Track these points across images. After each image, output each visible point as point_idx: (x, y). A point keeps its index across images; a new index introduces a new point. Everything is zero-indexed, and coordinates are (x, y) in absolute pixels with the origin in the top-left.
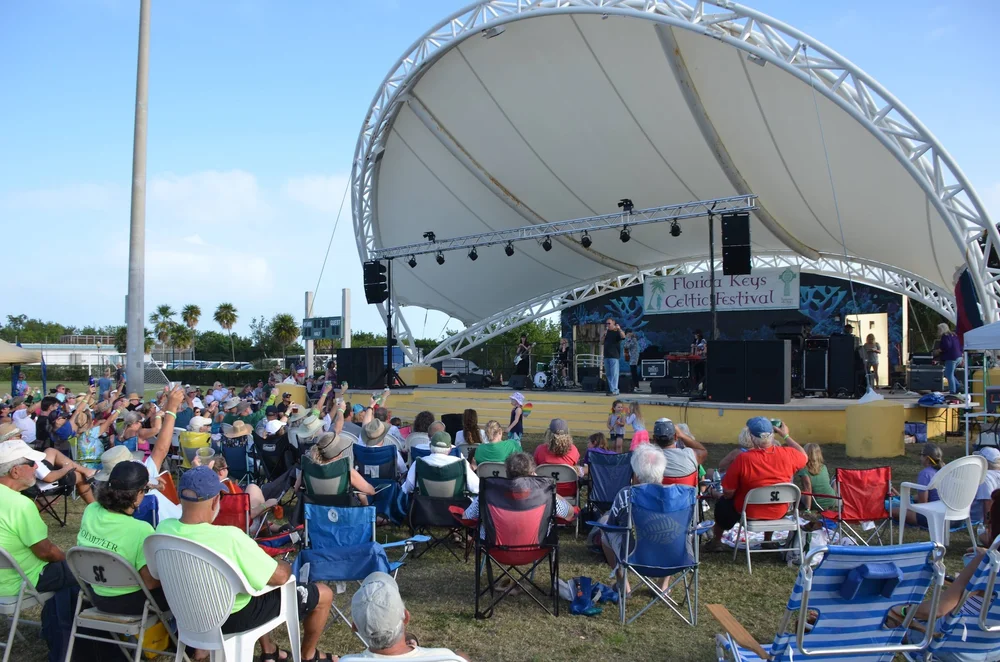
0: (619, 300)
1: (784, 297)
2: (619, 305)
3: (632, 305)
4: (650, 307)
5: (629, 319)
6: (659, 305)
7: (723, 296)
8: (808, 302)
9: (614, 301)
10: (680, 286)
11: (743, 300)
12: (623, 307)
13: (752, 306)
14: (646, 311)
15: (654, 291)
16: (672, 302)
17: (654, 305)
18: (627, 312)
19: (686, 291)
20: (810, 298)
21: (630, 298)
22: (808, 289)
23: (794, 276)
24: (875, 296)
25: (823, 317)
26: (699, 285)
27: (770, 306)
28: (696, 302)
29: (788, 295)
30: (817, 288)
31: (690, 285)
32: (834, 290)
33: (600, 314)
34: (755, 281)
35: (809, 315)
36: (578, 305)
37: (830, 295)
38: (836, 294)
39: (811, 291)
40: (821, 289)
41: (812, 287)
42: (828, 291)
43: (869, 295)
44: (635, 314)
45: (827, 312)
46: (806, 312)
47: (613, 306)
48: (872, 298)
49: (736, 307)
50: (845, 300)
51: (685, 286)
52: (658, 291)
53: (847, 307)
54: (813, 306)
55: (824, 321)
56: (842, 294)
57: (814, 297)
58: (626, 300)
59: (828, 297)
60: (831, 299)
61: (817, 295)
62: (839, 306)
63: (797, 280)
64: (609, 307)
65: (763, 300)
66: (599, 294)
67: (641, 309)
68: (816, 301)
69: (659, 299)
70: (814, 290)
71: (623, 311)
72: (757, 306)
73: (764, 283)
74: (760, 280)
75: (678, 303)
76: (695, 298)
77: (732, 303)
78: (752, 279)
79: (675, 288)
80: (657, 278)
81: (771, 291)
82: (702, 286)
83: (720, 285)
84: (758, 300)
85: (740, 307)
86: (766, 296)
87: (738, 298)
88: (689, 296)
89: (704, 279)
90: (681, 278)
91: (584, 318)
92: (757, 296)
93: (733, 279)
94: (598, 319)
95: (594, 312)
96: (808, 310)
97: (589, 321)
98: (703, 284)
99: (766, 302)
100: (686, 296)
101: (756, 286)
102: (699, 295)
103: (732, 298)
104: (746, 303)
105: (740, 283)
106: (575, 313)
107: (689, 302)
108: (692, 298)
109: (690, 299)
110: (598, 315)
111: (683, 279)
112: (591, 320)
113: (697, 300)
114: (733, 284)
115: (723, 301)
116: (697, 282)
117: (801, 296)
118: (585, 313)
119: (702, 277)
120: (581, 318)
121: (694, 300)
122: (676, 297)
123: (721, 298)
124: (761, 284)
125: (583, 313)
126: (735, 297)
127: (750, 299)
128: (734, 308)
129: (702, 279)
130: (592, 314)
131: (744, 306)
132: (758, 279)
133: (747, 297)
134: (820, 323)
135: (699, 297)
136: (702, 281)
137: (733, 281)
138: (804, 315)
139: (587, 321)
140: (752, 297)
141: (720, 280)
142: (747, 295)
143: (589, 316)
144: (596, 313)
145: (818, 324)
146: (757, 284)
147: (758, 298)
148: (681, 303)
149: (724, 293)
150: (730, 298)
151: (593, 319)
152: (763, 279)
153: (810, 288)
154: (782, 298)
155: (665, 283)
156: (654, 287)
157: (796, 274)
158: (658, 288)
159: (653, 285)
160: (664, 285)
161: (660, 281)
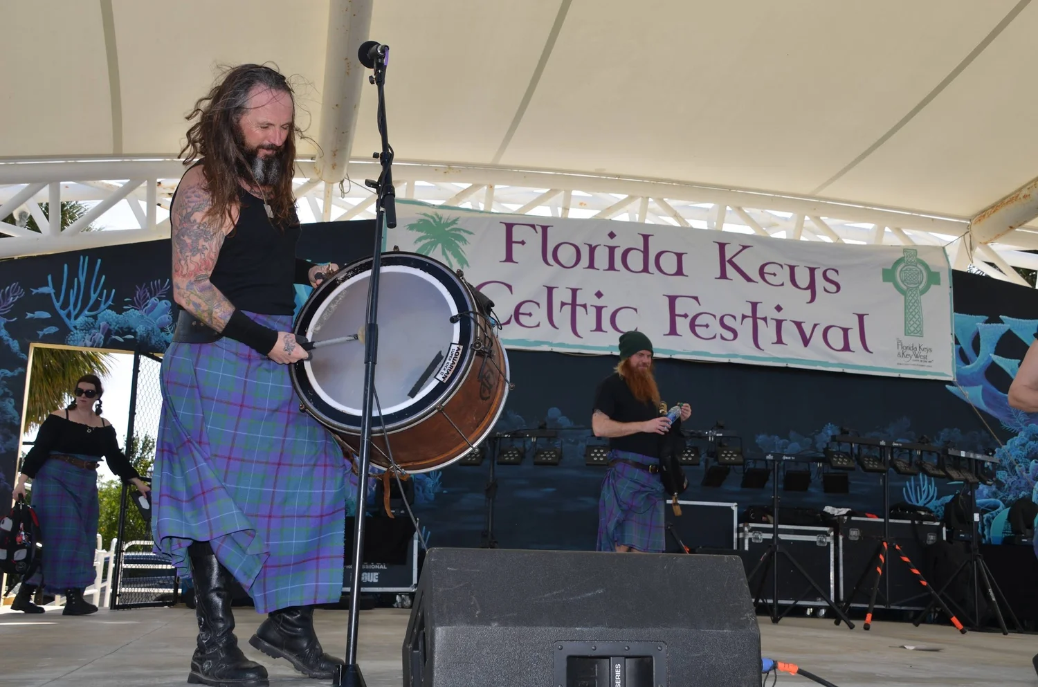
1: (908, 341)
7: (692, 308)
8: (978, 363)
10: (528, 252)
11: (767, 333)
13: (793, 354)
19: (548, 273)
20: (987, 353)
22: (977, 322)
23: (934, 278)
26: (602, 257)
27: (857, 362)
28: (586, 320)
29: (919, 333)
30: (1009, 323)
31: (566, 254)
34: (803, 276)
35: (983, 407)
39: (991, 333)
41: (994, 319)
46: (974, 395)
49: (741, 351)
51: (549, 254)
54: (995, 375)
55: (1034, 427)
57: (998, 351)
61: (1009, 345)
63: (943, 293)
65: (836, 338)
66: (157, 231)
68: (1007, 364)
70: (997, 330)
72: (817, 357)
73: (833, 288)
74: (818, 275)
75: (517, 313)
76: (584, 306)
77: (729, 335)
78: (792, 268)
79: (509, 258)
80: (434, 210)
81: (861, 317)
82: (611, 267)
83: (680, 272)
84: (817, 338)
85: (756, 353)
86: (845, 331)
87: (749, 321)
88: (562, 295)
89: (621, 243)
90: (533, 226)
91: (95, 317)
92: (815, 325)
93: (727, 259)
94: (163, 330)
95: (146, 299)
96: (980, 388)
97: (117, 333)
98: (617, 259)
99: (846, 348)
100: (550, 290)
101: (809, 292)
102: (599, 295)
103: (728, 321)
104: (780, 341)
105: (754, 274)
106: (49, 290)
107: (562, 317)
108: (574, 304)
109: (563, 304)
110: (164, 312)
111: (539, 229)
112: (129, 330)
113: (592, 312)
114: (728, 275)
115: (693, 326)
116: (592, 250)
117: (957, 342)
118: (101, 295)
119: (612, 235)
120: (76, 318)
121: (579, 310)
122: (510, 287)
123: (686, 316)
124: (826, 290)
125: (94, 296)
126: (739, 318)
127: (789, 331)
128: (736, 356)
129: (612, 243)
130: (137, 305)
131: (771, 354)
132: (812, 270)
133: (779, 323)
134: (1022, 434)
135: (599, 302)
136: (612, 250)
137: (728, 266)
138: (970, 401)
139: (108, 333)
140: (798, 325)
141: (679, 256)
142: (779, 316)
143: (120, 311)
144: (155, 306)
145: (1017, 435)
146: (812, 286)
147: (819, 332)
148: (530, 315)
149: (696, 298)
150: (718, 318)
151: (140, 329)
152: (830, 275)
153: (987, 322)
154: (899, 343)
155: (471, 233)
156: (424, 242)
157: (938, 274)
158: (440, 246)
159: (423, 234)
160: (464, 241)
161: (448, 225)
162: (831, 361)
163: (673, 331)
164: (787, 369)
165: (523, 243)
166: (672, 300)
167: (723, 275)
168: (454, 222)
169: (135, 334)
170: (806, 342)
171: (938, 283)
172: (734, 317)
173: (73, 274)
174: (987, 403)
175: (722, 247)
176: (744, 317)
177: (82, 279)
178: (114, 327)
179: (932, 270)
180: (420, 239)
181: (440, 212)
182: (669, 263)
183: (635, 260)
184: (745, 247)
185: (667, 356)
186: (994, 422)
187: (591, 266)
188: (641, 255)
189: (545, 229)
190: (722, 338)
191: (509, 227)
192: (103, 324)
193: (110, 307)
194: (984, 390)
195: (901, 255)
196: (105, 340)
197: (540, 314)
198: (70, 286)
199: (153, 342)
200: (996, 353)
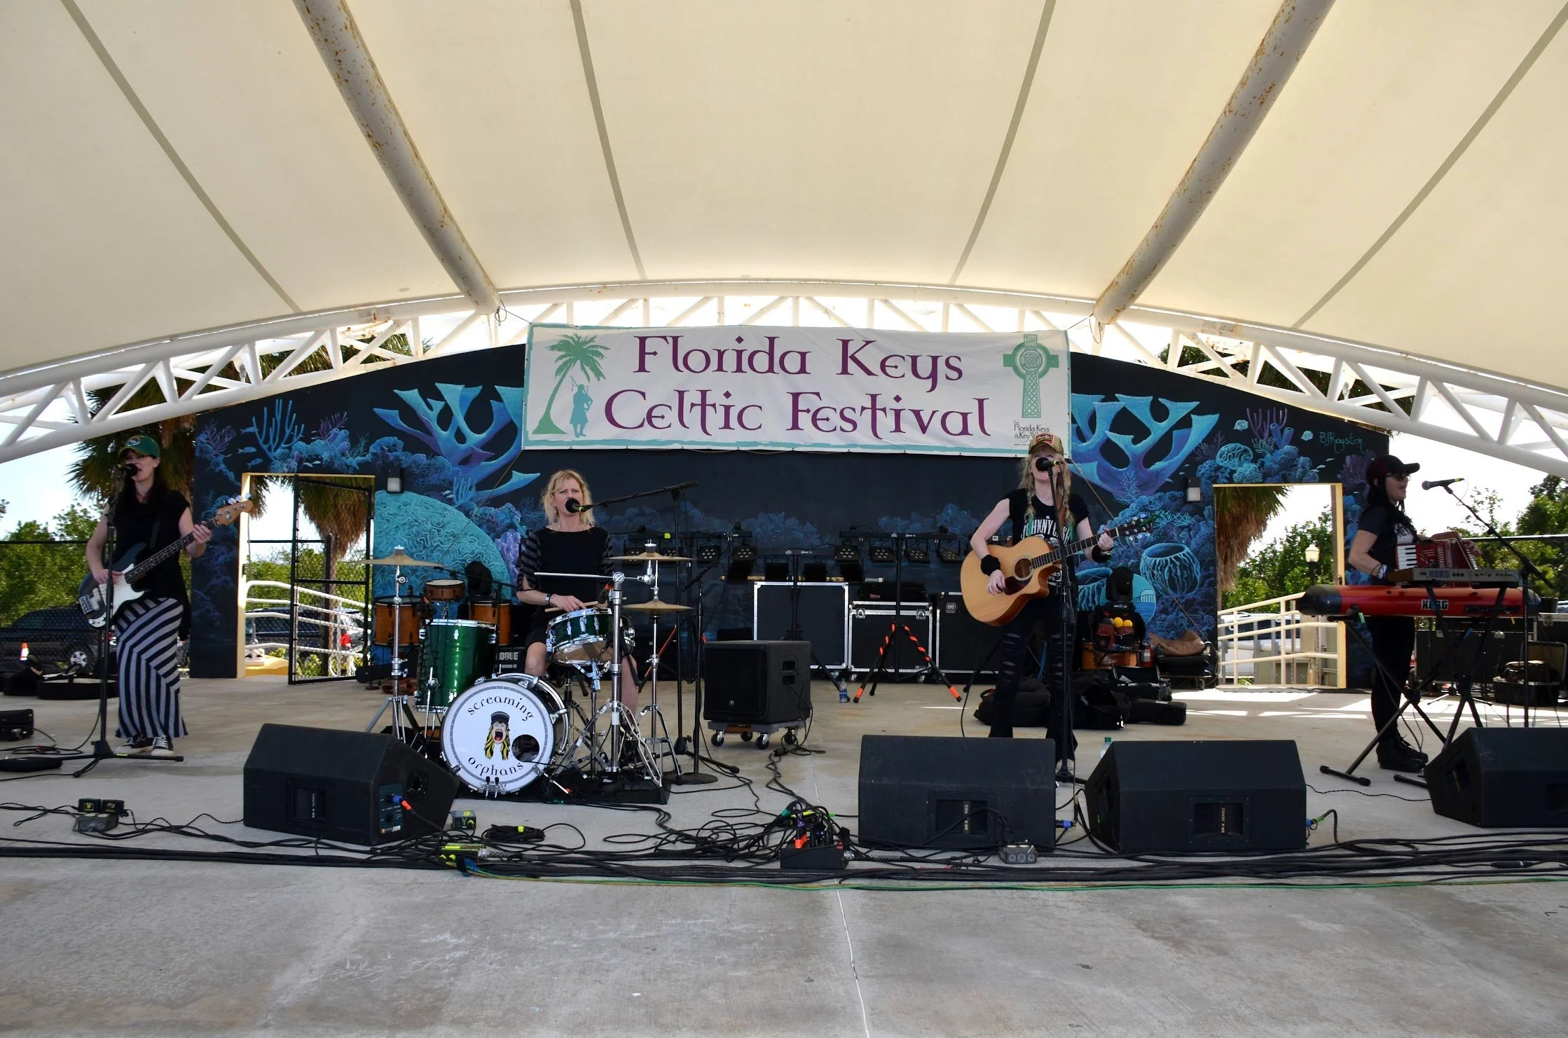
0: (430, 393)
1: (1024, 422)
2: (429, 413)
3: (479, 415)
4: (546, 425)
5: (466, 461)
6: (579, 418)
7: (814, 403)
8: (1094, 440)
9: (412, 396)
10: (660, 362)
11: (886, 422)
12: (445, 417)
13: (912, 441)
14: (532, 438)
15: (562, 370)
16: (631, 411)
17: (562, 417)
18: (460, 437)
19: (681, 379)
20: (1103, 431)
21: (475, 391)
22: (1094, 402)
23: (1053, 360)
24: (1307, 435)
25: (1143, 487)
26: (730, 361)
27: (975, 445)
28: (715, 419)
29: (1036, 414)
30: (1124, 401)
31: (696, 361)
32: (1178, 410)
33: (354, 441)
34: (925, 367)
35: (1097, 481)
36: (269, 401)
37: (1165, 425)
38: (1185, 423)
39: (1107, 411)
40: (1140, 406)
41: (1110, 398)
42: (1159, 413)
43: (1288, 431)
44: (486, 446)
45: (1158, 474)
46: (1090, 471)
47: (408, 413)
48: (1296, 440)
49: (861, 441)
50: (1212, 440)
51: (679, 361)
52: (577, 373)
53: (1219, 461)
54: (1110, 452)
55: (1145, 499)
56: (1203, 424)
57: (1113, 429)
58: (455, 394)
59: (1158, 429)
60: (1168, 435)
61: (1125, 422)
62: (1194, 459)
63: (1061, 374)
64: (391, 416)
65: (955, 423)
66: (343, 370)
67: (511, 431)
68: (1123, 441)
69: (581, 399)
70: (1113, 408)
71: (444, 435)
72: (933, 443)
73: (954, 375)
74: (941, 363)
75: (649, 417)
76: (714, 406)
77: (849, 427)
78: (914, 359)
79: (642, 368)
80: (575, 331)
81: (981, 402)
82: (739, 369)
83: (803, 370)
84: (936, 423)
85: (875, 442)
86: (965, 416)
87: (868, 413)
88: (693, 397)
89: (748, 347)
90: (664, 338)
91: (290, 448)
92: (934, 412)
93: (850, 354)
94: (343, 455)
95: (328, 430)
96: (1094, 465)
97: (307, 461)
98: (745, 361)
99: (965, 431)
100: (681, 394)
101: (929, 383)
102: (727, 395)
103: (848, 414)
104: (898, 429)
105: (875, 368)
106: (253, 429)
107: (692, 417)
108: (703, 405)
109: (693, 405)
110: (343, 440)
111: (671, 340)
112: (317, 457)
113: (721, 411)
114: (850, 370)
115: (814, 420)
116: (721, 354)
117: (1074, 421)
118: (293, 431)
119: (740, 340)
120: (276, 449)
121: (709, 410)
122: (643, 394)
123: (808, 411)
124: (947, 378)
125: (288, 431)
126: (858, 410)
127: (908, 419)
128: (855, 446)
129: (739, 347)
130: (322, 436)
131: (889, 442)
132: (935, 359)
133: (898, 413)
134: (1133, 505)
135: (727, 402)
136: (739, 353)
137: (850, 361)
138: (1085, 477)
139: (300, 461)
140: (917, 413)
141: (803, 355)
142: (897, 406)
143: (308, 443)
144: (336, 435)
145: (1128, 507)
146: (933, 376)
147: (938, 417)
148: (663, 417)
149: (818, 394)
150: (838, 411)
151: (325, 456)
152: (953, 362)
153: (1103, 401)
154: (1016, 425)
155: (606, 348)
156: (564, 360)
157: (1056, 357)
158: (578, 362)
159: (563, 353)
160: (602, 356)
161: (586, 343)
162: (949, 446)
163: (795, 426)
164: (905, 455)
165: (655, 353)
166: (796, 396)
167: (845, 371)
168: (592, 340)
169: (321, 460)
170: (924, 429)
171: (1056, 365)
172: (854, 410)
173: (272, 414)
174: (1102, 479)
175: (845, 343)
176: (863, 409)
177: (279, 417)
178: (305, 455)
179: (1051, 353)
180: (561, 358)
181: (580, 333)
182: (793, 363)
183: (761, 361)
184: (868, 343)
185: (790, 449)
186: (1108, 496)
187: (720, 368)
188: (767, 357)
189: (675, 339)
190: (842, 430)
191: (642, 340)
192: (296, 453)
193: (301, 439)
194: (1098, 466)
195: (1022, 341)
196: (298, 467)
197: (672, 416)
198: (270, 424)
199: (336, 466)
200: (1111, 430)
